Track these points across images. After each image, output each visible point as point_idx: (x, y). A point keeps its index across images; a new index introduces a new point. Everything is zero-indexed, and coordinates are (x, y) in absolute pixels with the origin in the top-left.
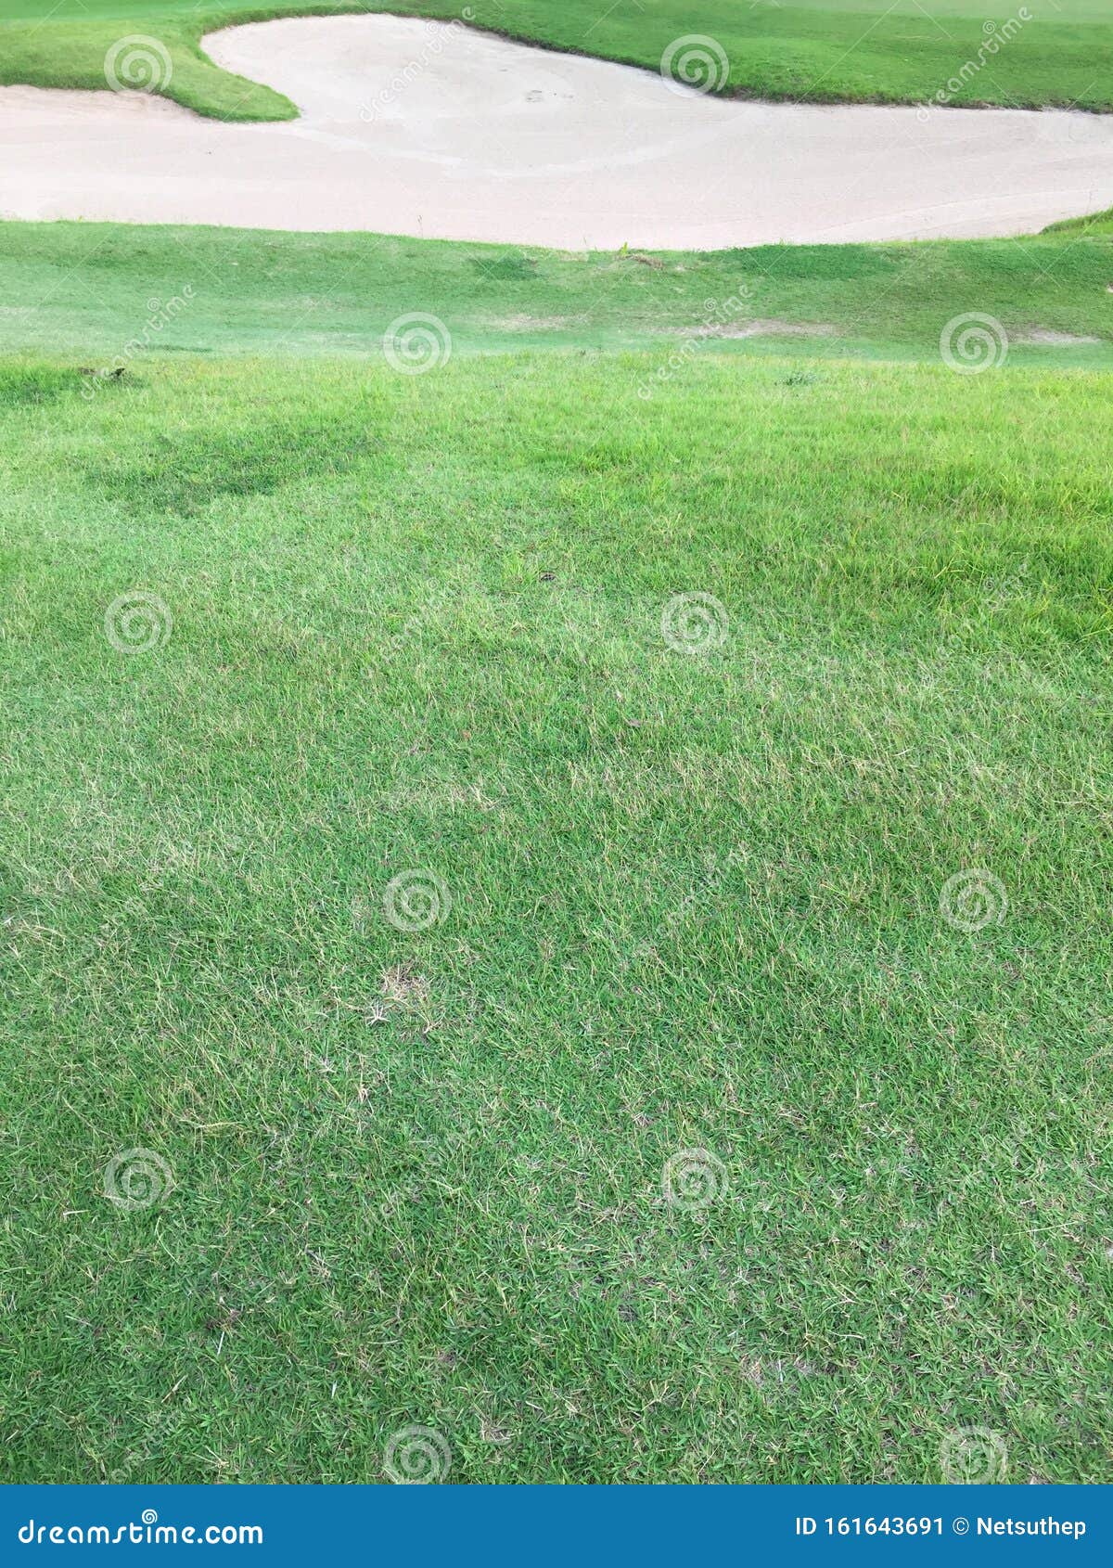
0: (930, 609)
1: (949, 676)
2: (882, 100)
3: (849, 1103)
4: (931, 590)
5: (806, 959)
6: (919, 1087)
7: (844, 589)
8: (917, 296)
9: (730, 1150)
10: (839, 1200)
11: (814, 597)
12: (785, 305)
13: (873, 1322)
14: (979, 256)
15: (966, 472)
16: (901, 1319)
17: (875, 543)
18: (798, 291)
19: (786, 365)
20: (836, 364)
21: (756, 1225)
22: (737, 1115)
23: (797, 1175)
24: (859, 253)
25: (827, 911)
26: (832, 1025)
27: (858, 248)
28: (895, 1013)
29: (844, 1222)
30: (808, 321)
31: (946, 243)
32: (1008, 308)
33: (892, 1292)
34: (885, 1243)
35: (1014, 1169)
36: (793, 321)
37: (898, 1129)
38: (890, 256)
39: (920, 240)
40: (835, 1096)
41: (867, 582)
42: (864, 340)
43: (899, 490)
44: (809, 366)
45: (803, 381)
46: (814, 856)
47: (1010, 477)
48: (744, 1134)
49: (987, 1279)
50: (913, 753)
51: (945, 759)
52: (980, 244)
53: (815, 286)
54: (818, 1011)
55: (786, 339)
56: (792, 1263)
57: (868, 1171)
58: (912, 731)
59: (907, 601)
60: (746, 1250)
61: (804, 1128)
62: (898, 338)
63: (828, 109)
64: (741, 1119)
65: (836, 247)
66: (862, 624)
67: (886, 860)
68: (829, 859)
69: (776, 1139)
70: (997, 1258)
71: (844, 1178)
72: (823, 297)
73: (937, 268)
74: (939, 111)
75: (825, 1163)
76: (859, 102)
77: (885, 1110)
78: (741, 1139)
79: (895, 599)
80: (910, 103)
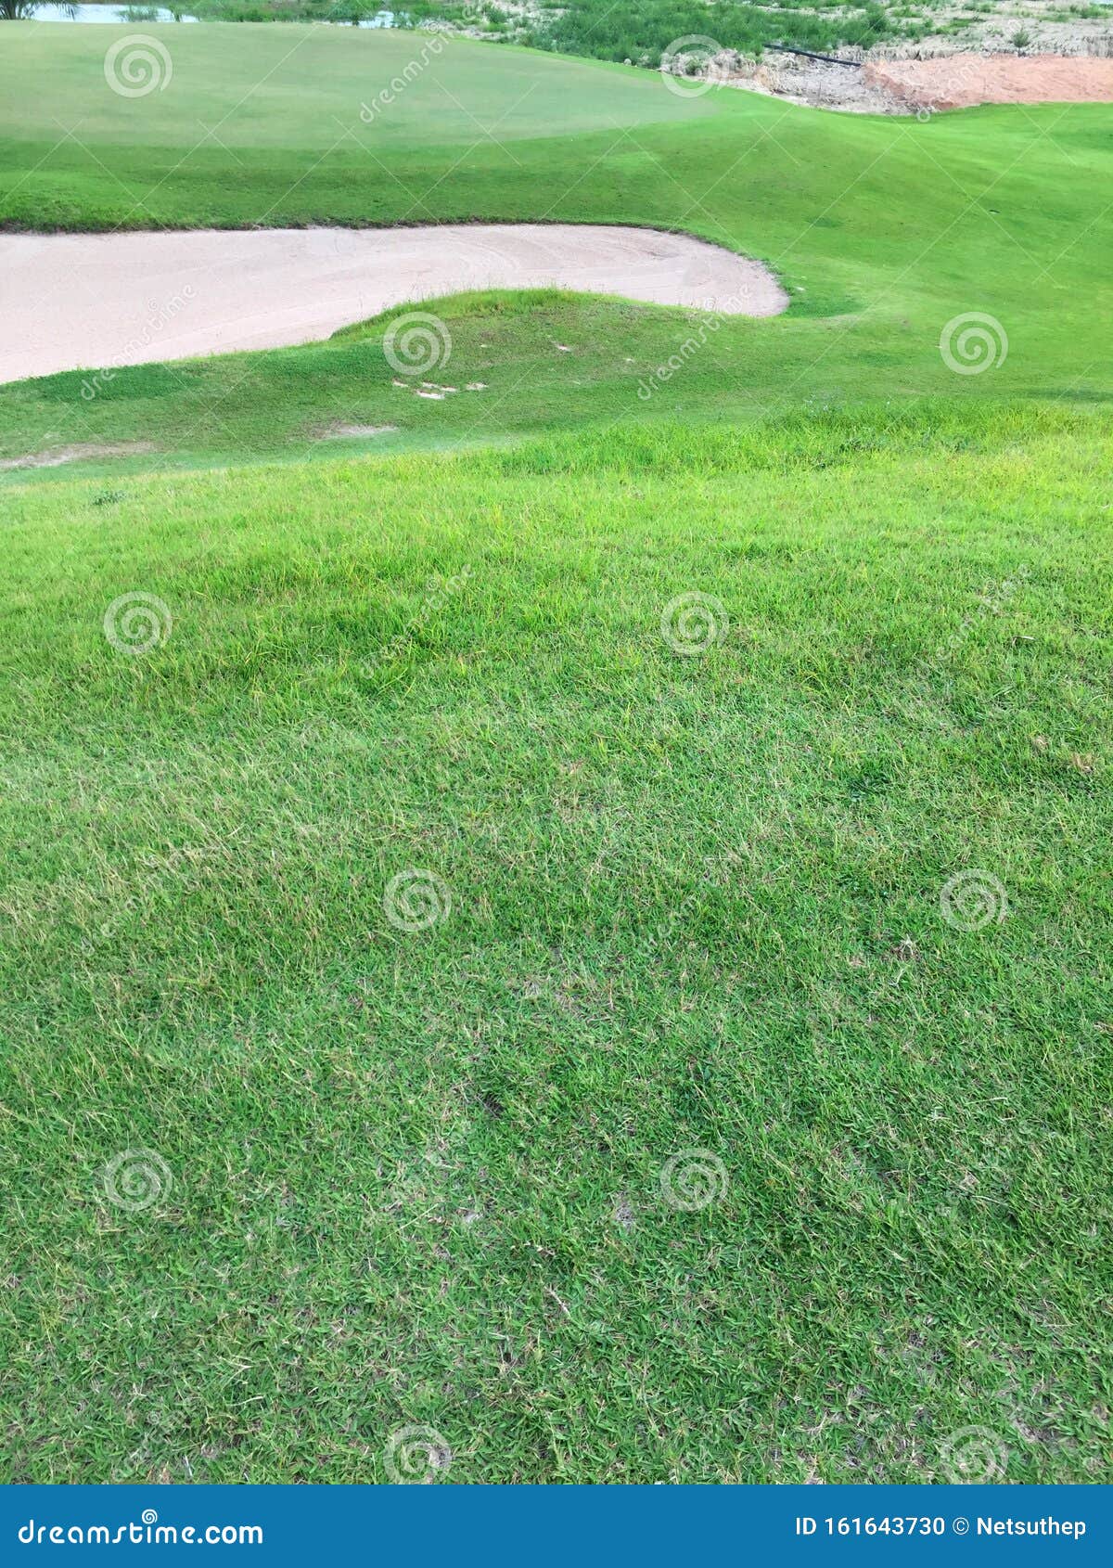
0: (247, 692)
1: (270, 750)
2: (156, 227)
3: (222, 1179)
4: (243, 674)
5: (163, 1057)
6: (286, 1138)
7: (161, 691)
8: (228, 407)
9: (110, 1273)
10: (223, 1275)
11: (134, 705)
12: (97, 428)
13: (270, 1378)
14: (274, 363)
15: (261, 563)
16: (295, 1362)
17: (185, 642)
18: (106, 413)
19: (98, 486)
20: (145, 479)
21: (146, 1335)
22: (113, 1236)
23: (180, 1269)
24: (161, 371)
25: (179, 1004)
26: (196, 1111)
27: (158, 366)
28: (255, 1078)
29: (232, 1295)
30: (124, 441)
31: (242, 355)
32: (310, 408)
33: (285, 1342)
34: (273, 1298)
35: (379, 1179)
36: (109, 442)
37: (271, 1185)
38: (192, 371)
39: (217, 354)
40: (208, 1179)
41: (184, 681)
42: (184, 452)
43: (202, 589)
44: (119, 484)
45: (113, 499)
46: (162, 956)
47: (302, 559)
48: (123, 1252)
49: (368, 1290)
50: (245, 830)
51: (273, 827)
52: (274, 353)
53: (123, 407)
54: (180, 1103)
55: (106, 461)
56: (185, 1358)
57: (248, 1237)
58: (241, 810)
59: (222, 692)
60: (140, 1365)
61: (182, 1221)
62: (216, 447)
63: (105, 237)
64: (118, 1238)
65: (136, 368)
66: (185, 722)
67: (230, 936)
68: (175, 953)
69: (155, 1243)
70: (376, 1267)
71: (227, 1253)
72: (134, 417)
73: (240, 379)
74: (213, 234)
75: (205, 1246)
76: (134, 230)
77: (256, 1173)
78: (121, 1257)
79: (210, 689)
80: (184, 228)
